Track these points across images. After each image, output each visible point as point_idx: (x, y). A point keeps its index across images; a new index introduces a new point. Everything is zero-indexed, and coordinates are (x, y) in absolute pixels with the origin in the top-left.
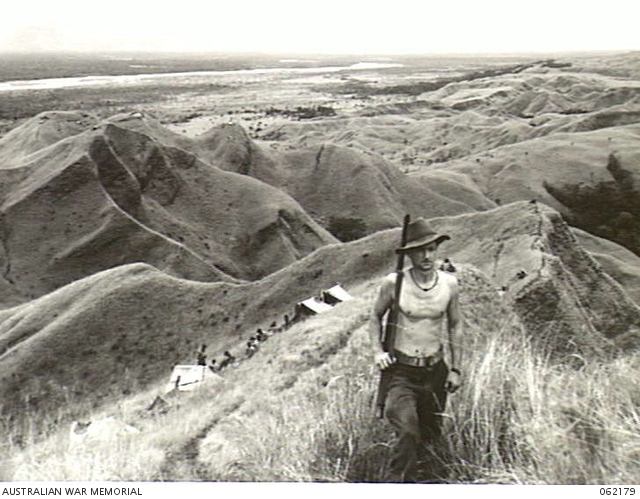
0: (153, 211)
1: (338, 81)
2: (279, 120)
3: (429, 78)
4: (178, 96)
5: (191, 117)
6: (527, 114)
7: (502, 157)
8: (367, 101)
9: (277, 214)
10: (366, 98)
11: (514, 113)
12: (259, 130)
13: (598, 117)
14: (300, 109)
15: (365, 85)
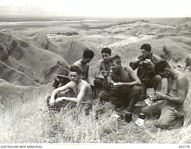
0: (13, 62)
1: (79, 25)
2: (61, 36)
3: (107, 24)
4: (29, 29)
5: (33, 35)
6: (137, 35)
7: (130, 46)
8: (88, 31)
9: (57, 62)
10: (88, 30)
11: (133, 35)
12: (55, 39)
13: (158, 36)
14: (67, 33)
15: (88, 26)
